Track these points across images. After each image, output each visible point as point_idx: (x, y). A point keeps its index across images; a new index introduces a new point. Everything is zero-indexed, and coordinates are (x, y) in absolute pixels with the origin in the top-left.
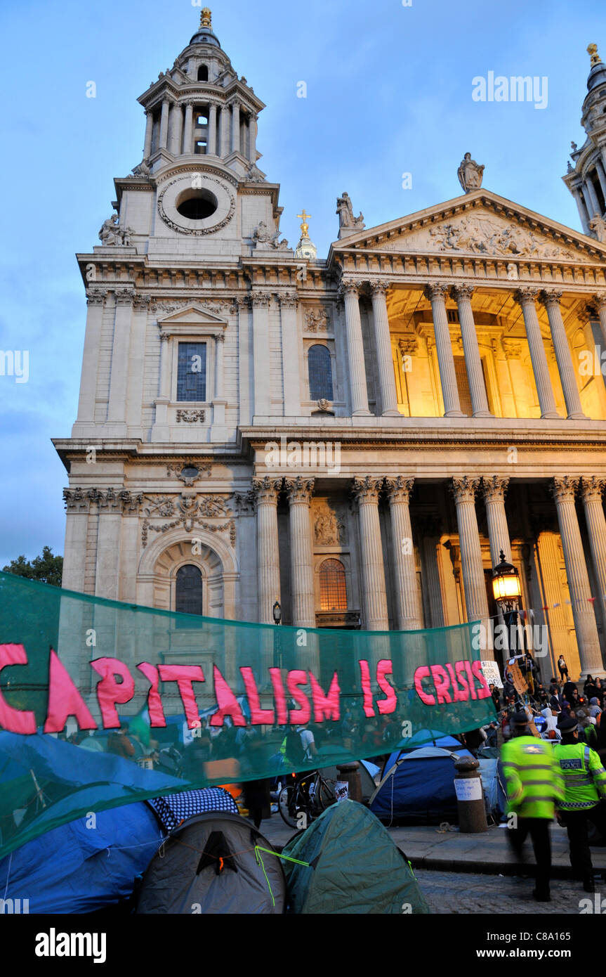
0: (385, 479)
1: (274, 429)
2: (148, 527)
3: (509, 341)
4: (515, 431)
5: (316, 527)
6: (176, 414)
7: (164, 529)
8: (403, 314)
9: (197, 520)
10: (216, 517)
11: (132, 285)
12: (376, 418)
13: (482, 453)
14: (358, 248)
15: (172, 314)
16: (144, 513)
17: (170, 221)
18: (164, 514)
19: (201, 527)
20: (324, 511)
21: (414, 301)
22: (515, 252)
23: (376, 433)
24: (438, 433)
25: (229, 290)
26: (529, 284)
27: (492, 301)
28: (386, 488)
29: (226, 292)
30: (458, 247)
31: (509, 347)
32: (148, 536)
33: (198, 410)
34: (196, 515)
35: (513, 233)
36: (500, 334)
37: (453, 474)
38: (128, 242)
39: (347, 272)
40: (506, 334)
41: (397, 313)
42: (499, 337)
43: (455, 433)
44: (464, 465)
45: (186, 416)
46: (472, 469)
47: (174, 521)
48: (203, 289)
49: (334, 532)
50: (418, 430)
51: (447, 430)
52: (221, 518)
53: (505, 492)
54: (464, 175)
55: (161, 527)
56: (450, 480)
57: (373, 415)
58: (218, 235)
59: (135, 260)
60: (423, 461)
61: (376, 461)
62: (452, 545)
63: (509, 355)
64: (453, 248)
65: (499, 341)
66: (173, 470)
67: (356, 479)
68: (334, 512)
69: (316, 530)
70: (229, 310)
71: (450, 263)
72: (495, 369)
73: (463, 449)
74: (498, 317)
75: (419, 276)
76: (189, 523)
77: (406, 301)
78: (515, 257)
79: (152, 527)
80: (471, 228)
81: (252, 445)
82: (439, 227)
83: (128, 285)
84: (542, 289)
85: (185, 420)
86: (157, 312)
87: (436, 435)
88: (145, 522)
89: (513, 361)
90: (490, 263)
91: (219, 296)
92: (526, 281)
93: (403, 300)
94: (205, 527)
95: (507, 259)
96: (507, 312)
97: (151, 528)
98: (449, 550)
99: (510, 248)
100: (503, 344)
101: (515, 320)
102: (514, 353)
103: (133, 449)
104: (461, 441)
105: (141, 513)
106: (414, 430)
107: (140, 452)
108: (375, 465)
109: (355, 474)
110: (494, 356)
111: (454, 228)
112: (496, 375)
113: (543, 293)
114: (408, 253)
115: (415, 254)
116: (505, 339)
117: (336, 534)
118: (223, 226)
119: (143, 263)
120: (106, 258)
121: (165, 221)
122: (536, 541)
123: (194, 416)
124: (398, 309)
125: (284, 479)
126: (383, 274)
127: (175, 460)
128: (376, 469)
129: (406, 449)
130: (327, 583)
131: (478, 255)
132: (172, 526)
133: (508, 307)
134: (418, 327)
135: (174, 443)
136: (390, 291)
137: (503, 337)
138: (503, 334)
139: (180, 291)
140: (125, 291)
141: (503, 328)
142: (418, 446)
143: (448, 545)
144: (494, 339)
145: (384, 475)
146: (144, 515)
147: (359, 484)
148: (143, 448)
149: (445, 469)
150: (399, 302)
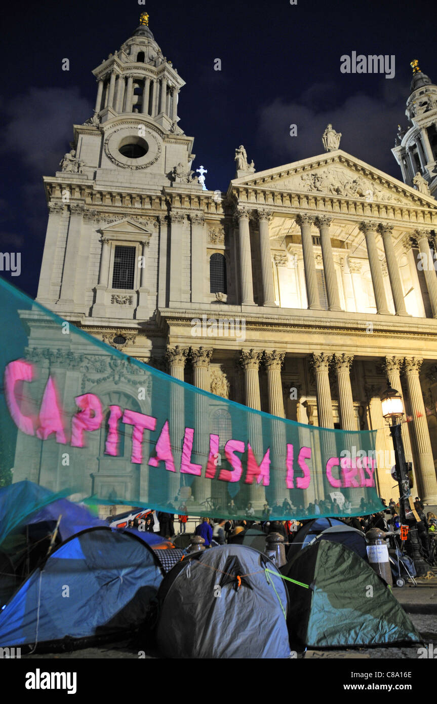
0: (264, 352)
1: (184, 311)
2: (86, 379)
3: (353, 260)
4: (359, 322)
5: (211, 386)
6: (111, 297)
7: (98, 381)
8: (278, 237)
9: (123, 376)
10: (137, 374)
11: (83, 202)
12: (259, 307)
13: (335, 337)
14: (250, 185)
15: (111, 224)
16: (83, 368)
17: (113, 158)
18: (99, 371)
19: (126, 381)
20: (218, 374)
21: (287, 227)
22: (361, 195)
23: (259, 318)
24: (304, 320)
25: (154, 210)
26: (371, 219)
27: (342, 231)
28: (265, 359)
29: (152, 212)
30: (321, 190)
31: (352, 265)
32: (86, 386)
33: (128, 296)
34: (123, 372)
35: (360, 182)
36: (347, 255)
37: (313, 351)
38: (81, 171)
39: (241, 202)
40: (350, 256)
41: (274, 236)
42: (346, 257)
43: (316, 321)
44: (322, 344)
45: (119, 299)
46: (327, 347)
47: (106, 376)
48: (135, 208)
49: (224, 390)
50: (289, 317)
51: (310, 319)
52: (141, 375)
53: (350, 366)
54: (327, 140)
55: (96, 380)
56: (311, 355)
57: (257, 305)
58: (148, 170)
59: (86, 184)
60: (291, 340)
61: (258, 338)
62: (308, 404)
63: (352, 270)
64: (318, 190)
65: (345, 260)
66: (107, 338)
67: (243, 350)
68: (225, 375)
69: (211, 387)
70: (153, 224)
71: (315, 201)
72: (343, 280)
73: (321, 333)
74: (345, 243)
75: (293, 208)
76: (117, 378)
77: (280, 227)
78: (361, 199)
79: (90, 379)
80: (331, 177)
81: (168, 322)
82: (308, 175)
83: (80, 202)
84: (380, 223)
85: (117, 302)
86: (100, 223)
87: (303, 321)
88: (84, 375)
89: (355, 275)
90: (343, 202)
91: (147, 214)
92: (368, 217)
93: (279, 226)
94: (129, 381)
95: (356, 200)
96: (352, 239)
97: (88, 380)
98: (306, 408)
99: (358, 193)
100: (349, 262)
101: (357, 245)
102: (356, 269)
103: (78, 320)
104: (320, 327)
105: (81, 369)
106: (286, 317)
107: (83, 323)
108: (258, 341)
109: (243, 347)
110: (342, 271)
111: (318, 176)
112: (343, 284)
113: (380, 226)
114: (285, 191)
115: (290, 192)
116: (350, 258)
117: (226, 391)
118: (152, 164)
119: (92, 186)
120: (65, 180)
121: (109, 157)
122: (369, 405)
123: (124, 299)
124: (275, 233)
125: (190, 348)
126: (267, 205)
127: (109, 331)
128: (258, 344)
129: (280, 331)
130: (218, 427)
131: (335, 196)
132: (104, 379)
133: (353, 236)
134: (289, 246)
135: (109, 318)
136: (271, 217)
137: (349, 257)
138: (349, 255)
139: (118, 209)
140: (78, 205)
141: (349, 250)
142: (289, 329)
143: (305, 404)
144: (342, 258)
145: (264, 349)
146: (84, 370)
147: (245, 354)
148: (85, 321)
149: (307, 347)
150: (276, 227)
